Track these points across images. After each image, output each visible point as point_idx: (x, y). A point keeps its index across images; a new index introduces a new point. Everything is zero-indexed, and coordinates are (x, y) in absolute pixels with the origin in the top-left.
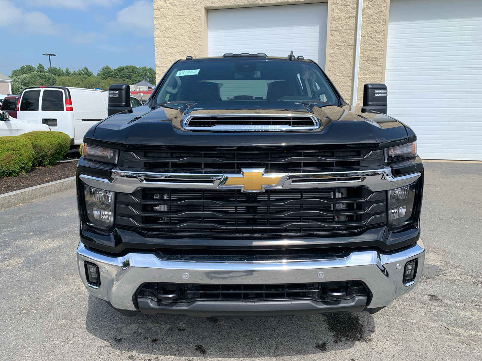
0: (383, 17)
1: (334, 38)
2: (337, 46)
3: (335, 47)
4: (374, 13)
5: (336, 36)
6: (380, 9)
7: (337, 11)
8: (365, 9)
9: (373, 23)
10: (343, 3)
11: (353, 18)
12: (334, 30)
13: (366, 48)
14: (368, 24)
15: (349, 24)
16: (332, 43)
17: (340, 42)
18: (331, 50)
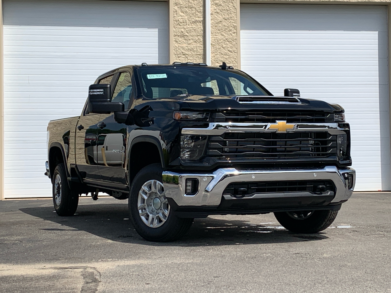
0: (234, 24)
1: (179, 45)
2: (183, 54)
3: (180, 55)
4: (224, 19)
5: (182, 43)
6: (230, 15)
7: (180, 13)
8: (213, 14)
9: (223, 30)
10: (187, 5)
11: (200, 23)
12: (178, 36)
13: (217, 58)
14: (218, 31)
15: (195, 30)
16: (177, 51)
17: (186, 50)
18: (176, 59)
